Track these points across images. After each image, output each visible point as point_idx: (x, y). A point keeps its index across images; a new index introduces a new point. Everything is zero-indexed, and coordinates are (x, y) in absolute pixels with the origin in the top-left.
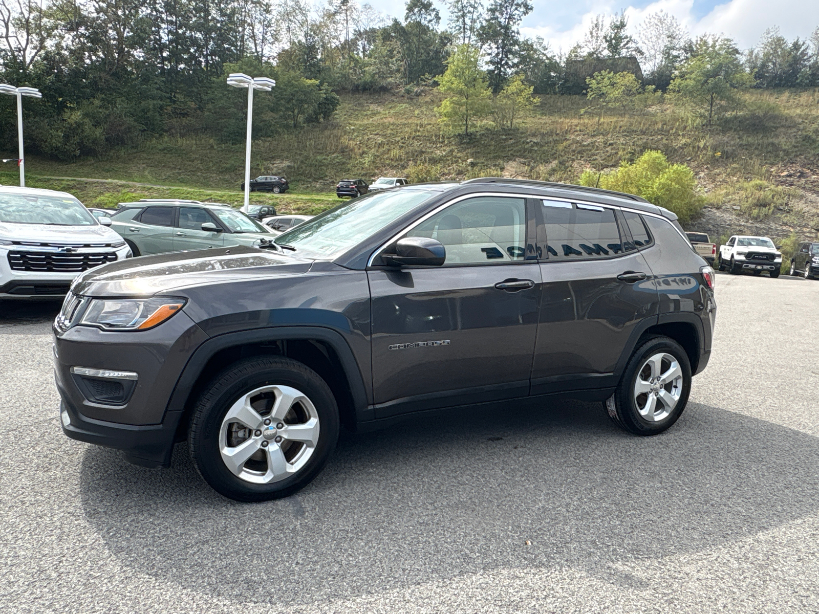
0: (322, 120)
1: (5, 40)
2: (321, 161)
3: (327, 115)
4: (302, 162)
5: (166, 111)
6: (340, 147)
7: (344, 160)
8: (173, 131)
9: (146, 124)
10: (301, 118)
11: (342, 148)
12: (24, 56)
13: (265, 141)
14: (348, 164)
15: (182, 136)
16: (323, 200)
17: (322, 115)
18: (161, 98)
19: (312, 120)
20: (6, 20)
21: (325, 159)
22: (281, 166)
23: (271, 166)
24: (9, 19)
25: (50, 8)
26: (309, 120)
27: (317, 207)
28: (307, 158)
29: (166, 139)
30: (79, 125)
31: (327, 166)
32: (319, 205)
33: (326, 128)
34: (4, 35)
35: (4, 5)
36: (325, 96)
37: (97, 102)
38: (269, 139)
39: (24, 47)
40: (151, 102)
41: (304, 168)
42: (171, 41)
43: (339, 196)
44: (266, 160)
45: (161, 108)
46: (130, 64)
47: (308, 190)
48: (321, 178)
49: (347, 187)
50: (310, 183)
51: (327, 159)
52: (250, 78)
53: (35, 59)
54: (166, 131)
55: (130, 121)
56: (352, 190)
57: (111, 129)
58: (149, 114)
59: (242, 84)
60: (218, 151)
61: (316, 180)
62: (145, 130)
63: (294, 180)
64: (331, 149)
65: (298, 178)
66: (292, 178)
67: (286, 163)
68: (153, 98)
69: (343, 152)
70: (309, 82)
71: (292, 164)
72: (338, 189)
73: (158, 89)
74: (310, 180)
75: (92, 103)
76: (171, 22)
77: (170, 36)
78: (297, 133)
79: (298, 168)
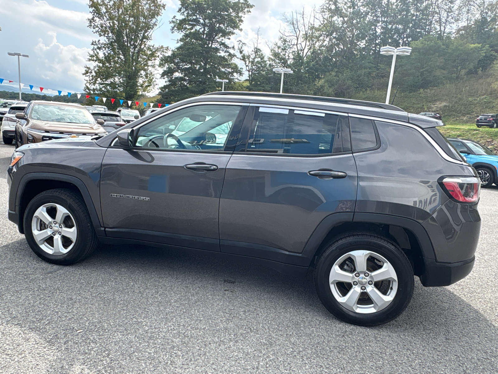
0: (480, 72)
1: (296, 46)
2: (471, 102)
3: (484, 68)
4: (456, 102)
5: (372, 75)
6: (489, 90)
7: (491, 100)
8: (374, 87)
9: (359, 84)
10: (463, 72)
11: (491, 91)
12: (303, 53)
13: (431, 90)
14: (494, 102)
15: (379, 89)
16: (460, 129)
17: (481, 69)
18: (370, 68)
19: (472, 73)
20: (298, 36)
21: (474, 100)
22: (440, 105)
23: (433, 106)
24: (299, 35)
25: (320, 26)
26: (470, 73)
27: (454, 133)
28: (460, 99)
29: (368, 92)
30: (322, 87)
31: (475, 105)
32: (456, 132)
33: (481, 77)
34: (296, 44)
35: (298, 29)
36: (484, 54)
37: (334, 73)
38: (435, 88)
39: (304, 48)
40: (364, 71)
41: (457, 106)
42: (382, 33)
43: (478, 126)
44: (430, 102)
45: (370, 73)
46: (356, 50)
47: (456, 122)
48: (468, 114)
49: (485, 119)
50: (459, 117)
51: (476, 100)
52: (394, 48)
53: (308, 54)
54: (369, 87)
55: (349, 82)
56: (489, 121)
57: (338, 88)
58: (361, 78)
59: (390, 53)
60: (399, 98)
61: (464, 115)
62: (358, 87)
63: (447, 115)
64: (481, 92)
65: (451, 113)
66: (446, 114)
67: (444, 104)
68: (365, 68)
69: (491, 94)
70: (473, 46)
71: (447, 105)
72: (478, 121)
73: (369, 63)
74: (460, 115)
75: (331, 74)
76: (383, 22)
77: (382, 30)
78: (457, 82)
79: (452, 107)
